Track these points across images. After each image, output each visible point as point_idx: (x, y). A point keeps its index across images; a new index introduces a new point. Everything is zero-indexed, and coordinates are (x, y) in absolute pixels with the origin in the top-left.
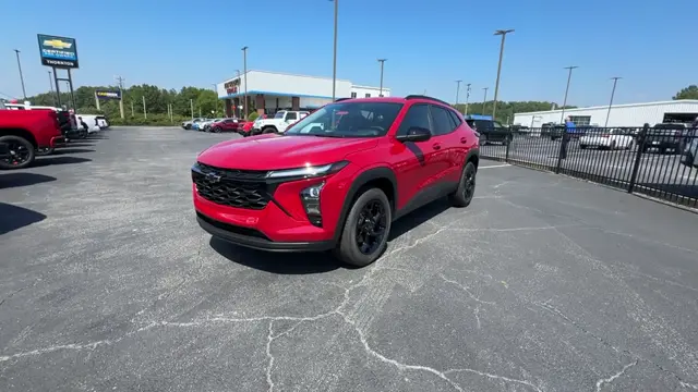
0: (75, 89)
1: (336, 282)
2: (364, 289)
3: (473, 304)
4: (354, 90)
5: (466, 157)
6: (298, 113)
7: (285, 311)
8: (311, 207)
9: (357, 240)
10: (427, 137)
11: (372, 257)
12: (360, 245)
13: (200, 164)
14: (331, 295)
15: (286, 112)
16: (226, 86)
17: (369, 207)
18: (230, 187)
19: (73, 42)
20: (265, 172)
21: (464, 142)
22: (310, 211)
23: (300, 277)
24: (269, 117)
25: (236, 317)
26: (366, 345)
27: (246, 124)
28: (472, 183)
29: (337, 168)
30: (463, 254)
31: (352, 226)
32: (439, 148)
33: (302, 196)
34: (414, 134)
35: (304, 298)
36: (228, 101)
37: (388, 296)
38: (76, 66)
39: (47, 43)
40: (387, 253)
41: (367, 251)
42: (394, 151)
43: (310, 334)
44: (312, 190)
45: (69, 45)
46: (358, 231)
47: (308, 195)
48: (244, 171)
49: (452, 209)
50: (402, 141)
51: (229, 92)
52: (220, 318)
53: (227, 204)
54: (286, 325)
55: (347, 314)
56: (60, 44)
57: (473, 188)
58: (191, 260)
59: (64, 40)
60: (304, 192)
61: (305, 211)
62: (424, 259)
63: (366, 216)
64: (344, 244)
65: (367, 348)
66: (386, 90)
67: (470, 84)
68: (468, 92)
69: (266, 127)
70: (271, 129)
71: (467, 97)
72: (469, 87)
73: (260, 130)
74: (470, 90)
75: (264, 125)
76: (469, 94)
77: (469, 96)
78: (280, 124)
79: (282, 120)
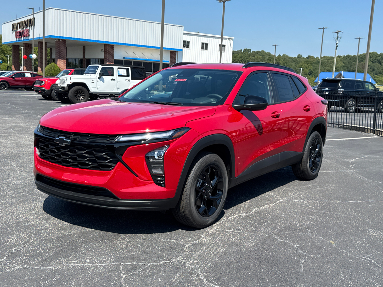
1: (176, 239)
2: (201, 244)
3: (300, 256)
4: (187, 38)
5: (310, 125)
6: (115, 68)
7: (133, 259)
8: (155, 168)
9: (196, 201)
10: (263, 106)
11: (210, 220)
12: (198, 207)
13: (43, 128)
14: (172, 249)
15: (101, 67)
16: (14, 27)
17: (207, 171)
18: (79, 149)
20: (115, 136)
21: (308, 110)
22: (155, 171)
23: (142, 237)
24: (78, 73)
25: (89, 263)
26: (205, 280)
27: (46, 80)
28: (320, 154)
29: (179, 134)
30: (300, 221)
31: (191, 187)
32: (278, 116)
33: (148, 158)
34: (252, 103)
35: (147, 250)
36: (15, 47)
37: (223, 250)
40: (223, 219)
41: (205, 214)
42: (231, 119)
43: (156, 274)
44: (156, 153)
46: (197, 192)
47: (153, 158)
48: (93, 135)
49: (296, 182)
50: (239, 109)
51: (19, 35)
52: (74, 263)
53: (76, 166)
54: (135, 268)
55: (187, 260)
57: (321, 160)
58: (30, 223)
60: (149, 155)
61: (150, 171)
62: (261, 224)
63: (204, 180)
64: (184, 204)
65: (206, 282)
66: (228, 39)
67: (339, 32)
68: (337, 42)
69: (74, 84)
70: (81, 88)
71: (336, 48)
72: (338, 35)
73: (65, 89)
74: (339, 39)
75: (71, 82)
76: (337, 45)
77: (337, 46)
78: (92, 82)
79: (95, 77)
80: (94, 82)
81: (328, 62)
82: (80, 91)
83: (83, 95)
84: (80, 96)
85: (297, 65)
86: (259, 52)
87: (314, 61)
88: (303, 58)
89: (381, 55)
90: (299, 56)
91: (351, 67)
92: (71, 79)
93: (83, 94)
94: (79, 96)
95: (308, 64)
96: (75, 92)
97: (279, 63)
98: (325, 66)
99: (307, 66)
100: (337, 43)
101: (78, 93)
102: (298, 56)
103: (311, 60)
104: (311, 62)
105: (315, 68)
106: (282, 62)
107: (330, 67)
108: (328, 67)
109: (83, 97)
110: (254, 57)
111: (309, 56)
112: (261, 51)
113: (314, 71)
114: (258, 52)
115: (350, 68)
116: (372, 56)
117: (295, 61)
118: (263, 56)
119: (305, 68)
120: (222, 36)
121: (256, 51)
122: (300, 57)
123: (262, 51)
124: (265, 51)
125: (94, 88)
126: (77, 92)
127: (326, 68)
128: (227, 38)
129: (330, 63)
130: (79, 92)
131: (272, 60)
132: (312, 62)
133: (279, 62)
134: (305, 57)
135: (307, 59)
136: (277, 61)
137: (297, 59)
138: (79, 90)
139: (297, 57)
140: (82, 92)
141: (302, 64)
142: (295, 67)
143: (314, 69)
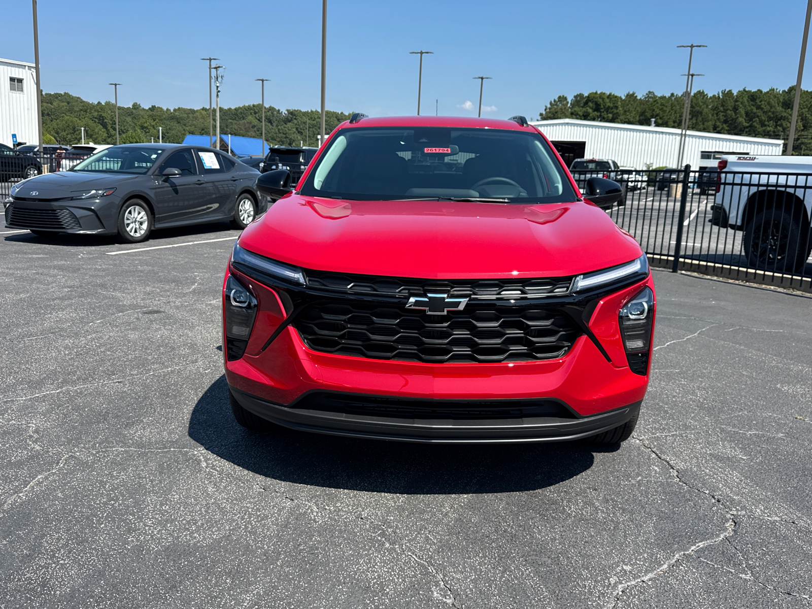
66: (27, 67)
67: (219, 67)
68: (218, 85)
71: (217, 95)
72: (218, 72)
74: (220, 79)
76: (219, 89)
77: (219, 91)
81: (188, 117)
85: (135, 121)
86: (60, 95)
87: (164, 116)
88: (144, 109)
89: (270, 110)
90: (136, 106)
91: (227, 128)
95: (154, 121)
97: (103, 117)
98: (185, 125)
99: (153, 123)
100: (217, 87)
102: (134, 105)
103: (159, 113)
104: (160, 116)
105: (168, 128)
106: (109, 116)
107: (193, 127)
108: (189, 127)
110: (51, 104)
111: (154, 107)
112: (62, 93)
113: (168, 133)
114: (57, 96)
115: (225, 129)
116: (257, 111)
117: (130, 115)
118: (68, 103)
119: (152, 128)
120: (36, 63)
121: (52, 93)
122: (138, 108)
123: (65, 93)
124: (70, 94)
127: (187, 128)
128: (25, 66)
129: (193, 121)
131: (88, 111)
132: (162, 118)
133: (103, 115)
134: (147, 108)
135: (151, 113)
136: (100, 113)
137: (134, 111)
139: (131, 107)
141: (144, 120)
142: (133, 125)
143: (166, 130)
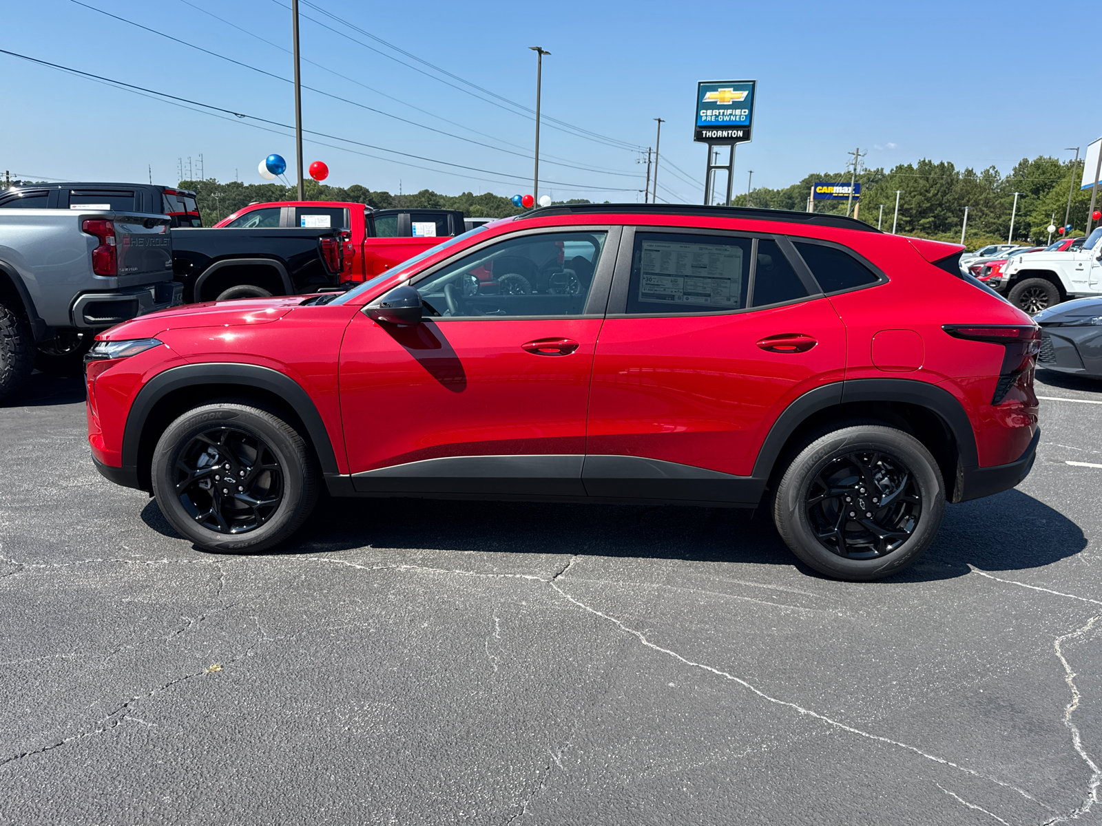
0: (733, 198)
19: (751, 87)
38: (747, 137)
39: (710, 96)
45: (742, 96)
56: (728, 95)
59: (737, 86)
69: (1024, 274)
70: (1039, 282)
73: (1001, 284)
75: (1016, 270)
78: (1077, 270)
79: (1089, 256)
80: (1082, 270)
82: (1035, 291)
83: (1044, 299)
84: (1036, 301)
92: (1021, 262)
93: (1045, 296)
94: (1032, 302)
96: (1023, 291)
101: (1031, 296)
109: (1044, 304)
125: (1082, 284)
126: (1029, 292)
130: (1033, 292)
138: (1034, 286)
140: (1040, 293)
